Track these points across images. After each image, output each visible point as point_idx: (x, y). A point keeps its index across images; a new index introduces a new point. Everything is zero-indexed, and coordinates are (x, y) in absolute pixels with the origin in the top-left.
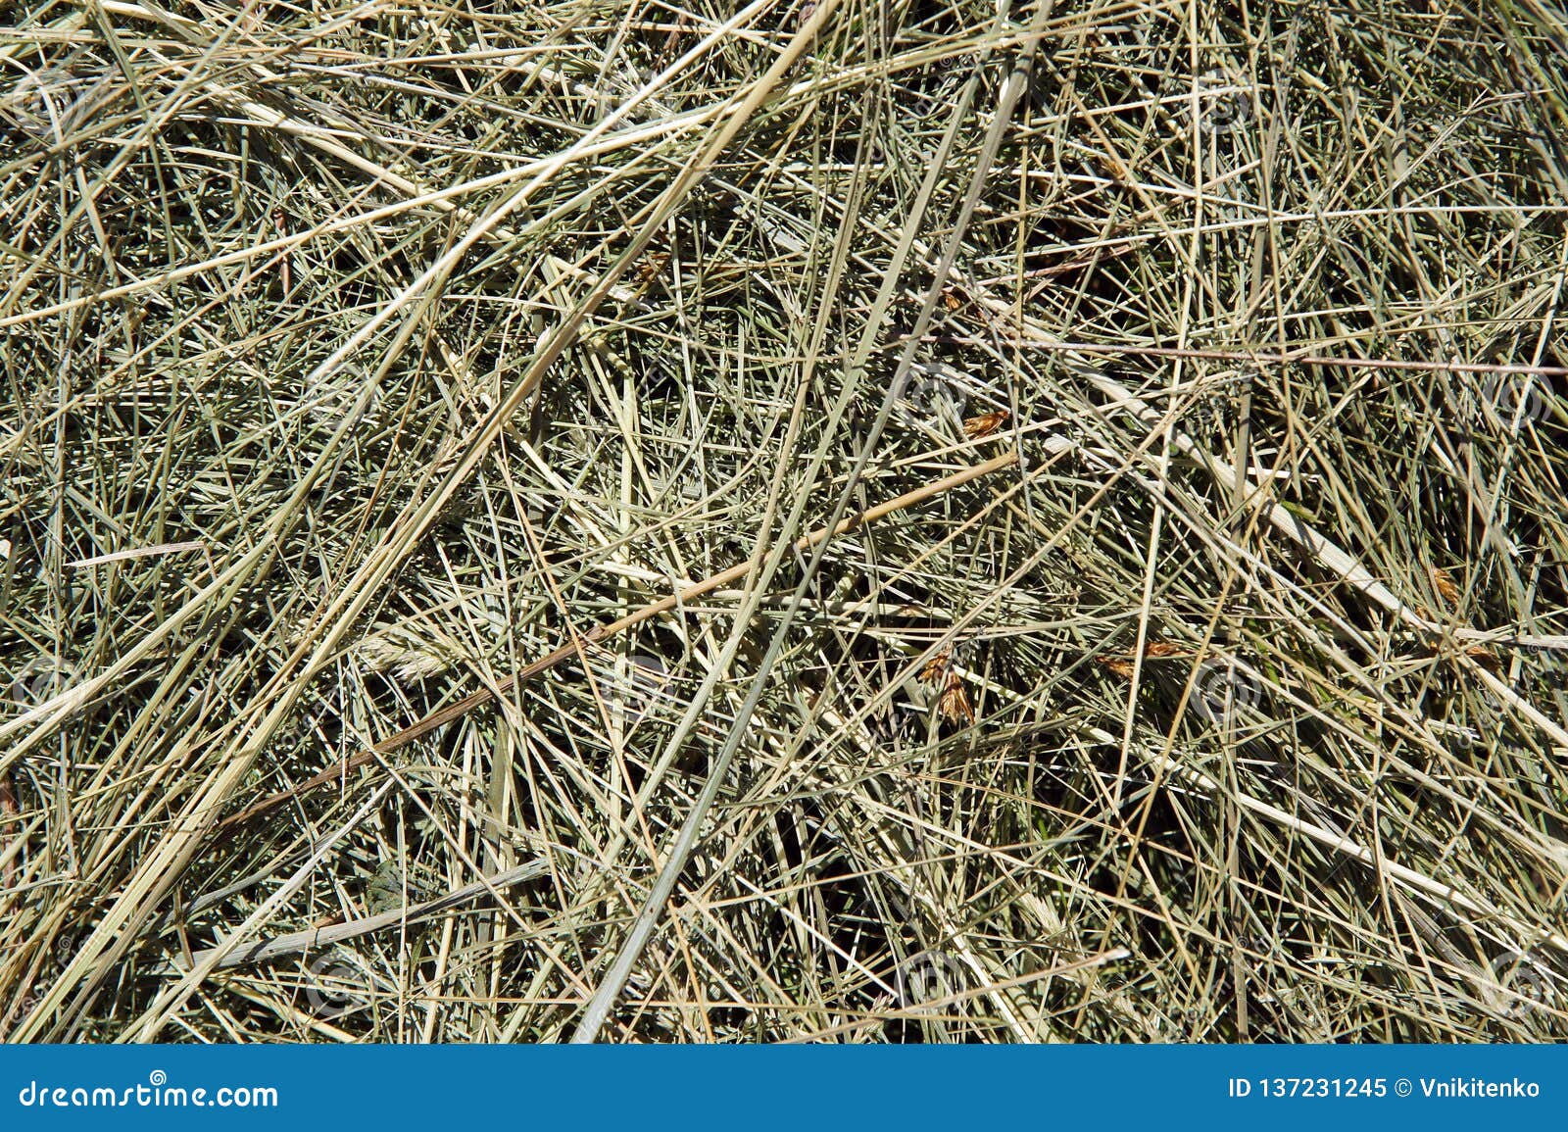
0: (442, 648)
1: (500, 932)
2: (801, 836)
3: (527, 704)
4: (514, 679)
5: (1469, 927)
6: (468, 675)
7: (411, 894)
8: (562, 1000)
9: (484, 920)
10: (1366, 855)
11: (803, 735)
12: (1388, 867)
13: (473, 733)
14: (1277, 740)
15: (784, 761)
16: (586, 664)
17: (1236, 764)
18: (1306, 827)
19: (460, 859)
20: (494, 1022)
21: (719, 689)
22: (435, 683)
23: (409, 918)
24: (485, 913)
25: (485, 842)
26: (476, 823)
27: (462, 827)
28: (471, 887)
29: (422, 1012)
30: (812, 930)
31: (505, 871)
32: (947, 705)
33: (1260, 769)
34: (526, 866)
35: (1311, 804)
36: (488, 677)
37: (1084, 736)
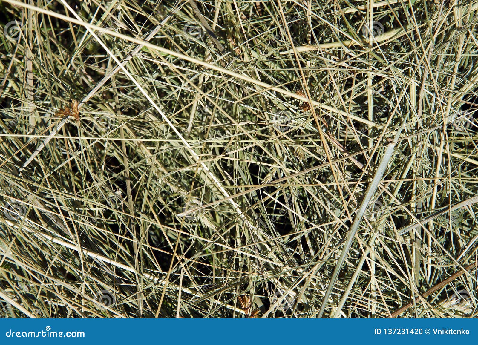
0: (441, 311)
1: (413, 205)
2: (301, 248)
3: (408, 292)
4: (415, 302)
5: (44, 226)
6: (432, 302)
7: (448, 217)
8: (390, 182)
9: (420, 209)
10: (85, 252)
11: (304, 288)
12: (77, 248)
13: (428, 279)
14: (122, 295)
15: (311, 277)
16: (387, 310)
17: (137, 283)
18: (108, 261)
19: (430, 231)
20: (414, 171)
21: (336, 303)
22: (443, 297)
23: (448, 208)
24: (419, 211)
25: (421, 238)
26: (425, 246)
27: (430, 244)
28: (425, 222)
29: (441, 172)
30: (295, 213)
31: (414, 229)
32: (249, 302)
33: (127, 282)
34: (406, 231)
35: (107, 270)
36: (424, 302)
37: (194, 290)
